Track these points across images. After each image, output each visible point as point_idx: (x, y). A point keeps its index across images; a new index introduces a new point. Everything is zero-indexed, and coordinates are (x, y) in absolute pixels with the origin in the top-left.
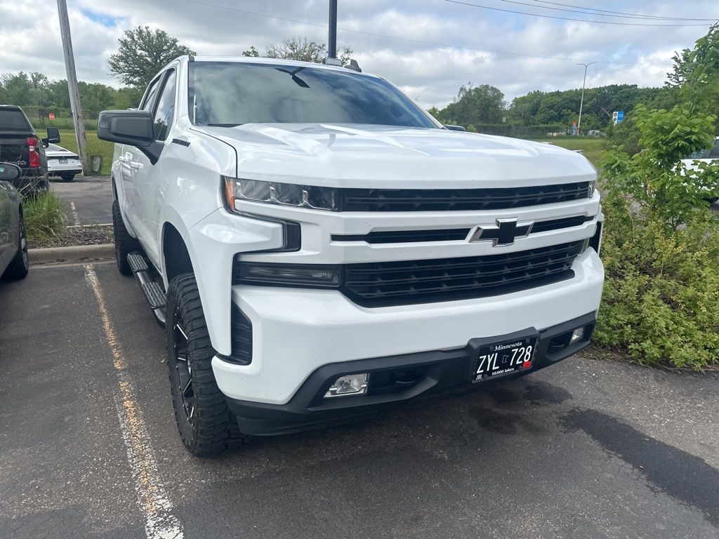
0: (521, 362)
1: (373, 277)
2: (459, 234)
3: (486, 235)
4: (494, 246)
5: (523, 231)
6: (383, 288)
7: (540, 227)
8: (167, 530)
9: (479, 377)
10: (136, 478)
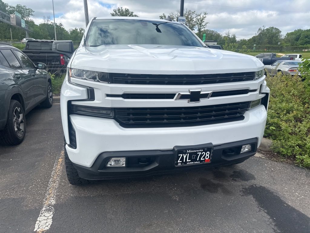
0: (204, 159)
1: (129, 114)
2: (170, 96)
3: (183, 97)
4: (188, 102)
5: (206, 96)
6: (134, 120)
7: (216, 94)
8: (48, 213)
9: (179, 164)
10: (48, 190)
